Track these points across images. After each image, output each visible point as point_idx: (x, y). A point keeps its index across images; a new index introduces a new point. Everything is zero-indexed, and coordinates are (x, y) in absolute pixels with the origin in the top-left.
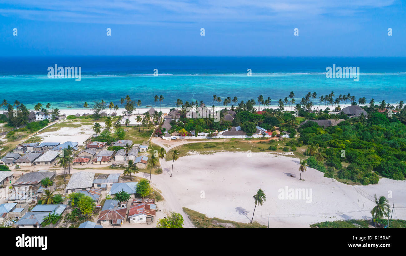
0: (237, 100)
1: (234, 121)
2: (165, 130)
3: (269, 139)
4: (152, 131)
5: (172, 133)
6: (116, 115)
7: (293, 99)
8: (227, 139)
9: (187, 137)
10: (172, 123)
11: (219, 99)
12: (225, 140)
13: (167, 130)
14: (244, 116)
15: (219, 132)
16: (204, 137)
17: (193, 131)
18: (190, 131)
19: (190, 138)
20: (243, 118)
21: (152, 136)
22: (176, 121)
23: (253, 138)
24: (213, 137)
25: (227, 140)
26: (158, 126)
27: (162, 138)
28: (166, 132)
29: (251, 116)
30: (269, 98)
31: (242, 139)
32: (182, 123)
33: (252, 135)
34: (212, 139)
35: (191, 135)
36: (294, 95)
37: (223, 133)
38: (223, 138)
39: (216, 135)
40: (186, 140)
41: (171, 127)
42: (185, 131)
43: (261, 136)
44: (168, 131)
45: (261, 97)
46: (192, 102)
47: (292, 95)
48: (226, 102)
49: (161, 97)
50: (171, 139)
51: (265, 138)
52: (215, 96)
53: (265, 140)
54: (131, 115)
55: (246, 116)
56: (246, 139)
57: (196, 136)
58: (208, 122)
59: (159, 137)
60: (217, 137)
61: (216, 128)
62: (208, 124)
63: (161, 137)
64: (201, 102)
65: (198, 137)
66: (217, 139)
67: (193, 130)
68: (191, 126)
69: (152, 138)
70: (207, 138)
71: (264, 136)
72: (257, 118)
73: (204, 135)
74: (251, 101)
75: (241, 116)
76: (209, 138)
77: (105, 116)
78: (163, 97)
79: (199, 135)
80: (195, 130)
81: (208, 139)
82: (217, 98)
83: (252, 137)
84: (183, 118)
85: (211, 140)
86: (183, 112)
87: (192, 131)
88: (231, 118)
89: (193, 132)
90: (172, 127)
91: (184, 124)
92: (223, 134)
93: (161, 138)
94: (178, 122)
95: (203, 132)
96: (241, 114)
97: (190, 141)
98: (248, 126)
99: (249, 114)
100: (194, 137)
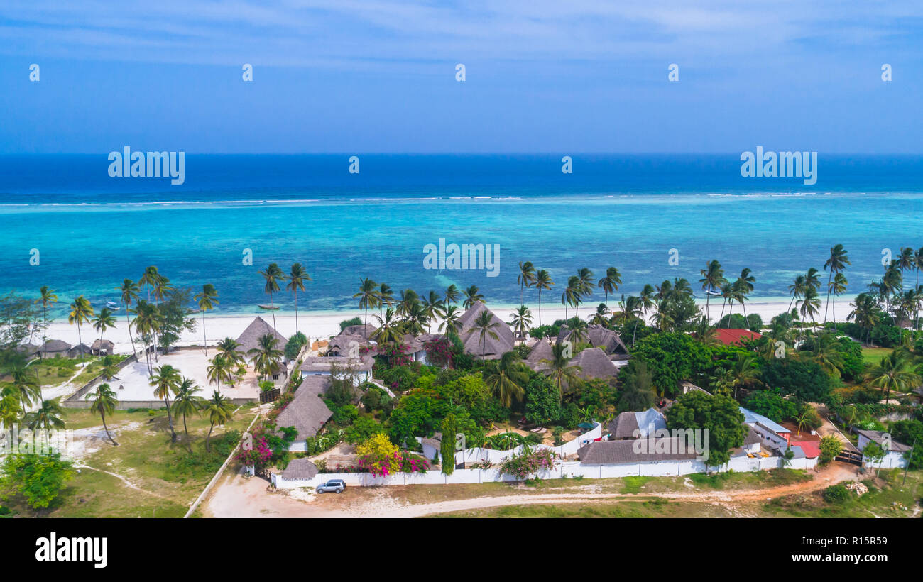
0: (617, 280)
1: (622, 379)
2: (290, 435)
3: (810, 478)
4: (231, 439)
5: (326, 449)
6: (110, 350)
7: (839, 276)
8: (606, 484)
9: (398, 479)
10: (336, 395)
11: (542, 276)
12: (593, 487)
13: (302, 435)
14: (667, 354)
15: (558, 443)
16: (489, 476)
17: (432, 440)
18: (419, 440)
19: (414, 479)
20: (665, 368)
21: (225, 472)
22: (356, 383)
23: (730, 473)
24: (531, 476)
25: (605, 491)
26: (267, 408)
27: (273, 485)
28: (298, 447)
29: (698, 356)
30: (745, 272)
31: (675, 483)
32: (383, 393)
33: (724, 460)
34: (528, 483)
35: (421, 467)
36: (845, 259)
37: (582, 452)
38: (579, 480)
39: (545, 460)
40: (393, 496)
41: (327, 414)
42: (390, 446)
43: (770, 463)
44: (308, 442)
45: (714, 266)
46: (431, 293)
47: (837, 257)
48: (575, 291)
49: (296, 271)
50: (318, 491)
51: (790, 471)
52: (527, 267)
53: (794, 488)
54: (177, 348)
55: (678, 357)
56: (699, 479)
57: (448, 466)
58: (502, 388)
59: (257, 474)
60: (554, 474)
61: (544, 417)
62: (506, 399)
63: (269, 480)
64: (471, 292)
65: (458, 477)
66: (552, 483)
67: (429, 436)
68: (421, 413)
69: (219, 483)
70: (501, 479)
71: (782, 463)
72: (727, 367)
73: (487, 465)
74: (672, 283)
75: (655, 355)
76: (511, 478)
77: (58, 357)
78: (305, 272)
79: (462, 466)
80: (439, 435)
81: (509, 487)
82: (533, 273)
83: (723, 469)
84: (390, 366)
85: (522, 492)
86: (391, 338)
87: (426, 438)
88: (607, 367)
89: (430, 447)
90: (331, 414)
91: (392, 395)
92: (582, 456)
93: (267, 484)
94: (366, 385)
95: (480, 445)
96: (654, 346)
97: (413, 502)
98: (708, 414)
99: (687, 349)
100: (434, 477)
